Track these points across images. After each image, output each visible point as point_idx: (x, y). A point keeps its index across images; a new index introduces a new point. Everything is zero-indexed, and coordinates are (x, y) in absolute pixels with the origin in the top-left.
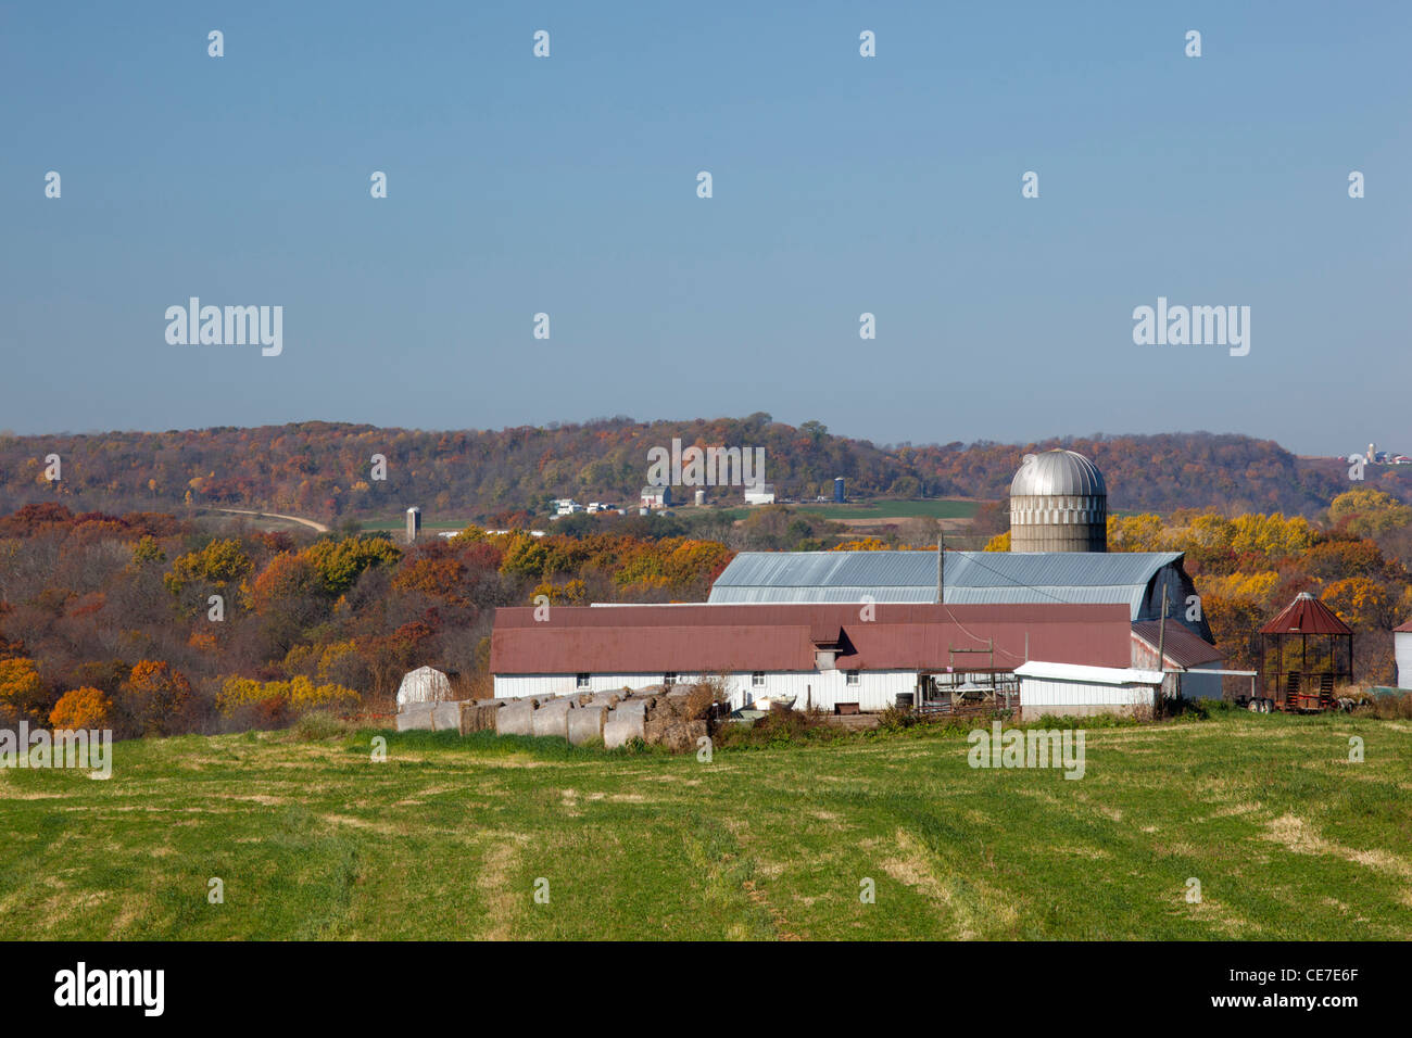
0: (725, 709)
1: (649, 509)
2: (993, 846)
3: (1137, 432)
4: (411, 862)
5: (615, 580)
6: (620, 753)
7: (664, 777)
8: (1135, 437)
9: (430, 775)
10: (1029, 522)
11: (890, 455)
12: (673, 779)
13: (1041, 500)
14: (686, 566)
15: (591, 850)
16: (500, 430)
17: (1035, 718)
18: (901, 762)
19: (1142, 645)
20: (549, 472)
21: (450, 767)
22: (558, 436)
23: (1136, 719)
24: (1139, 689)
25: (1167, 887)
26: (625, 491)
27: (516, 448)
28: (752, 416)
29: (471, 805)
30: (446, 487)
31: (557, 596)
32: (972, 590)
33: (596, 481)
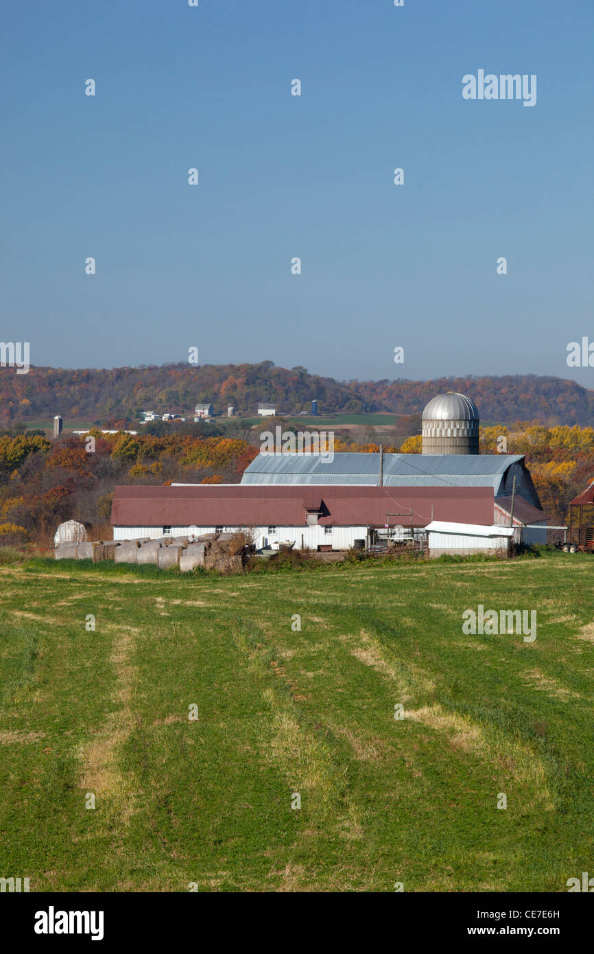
0: (252, 548)
1: (200, 418)
2: (418, 641)
3: (493, 374)
4: (70, 645)
5: (180, 463)
6: (189, 575)
7: (216, 590)
8: (491, 377)
9: (76, 587)
10: (433, 436)
11: (345, 387)
12: (222, 591)
13: (440, 423)
14: (223, 455)
15: (177, 640)
16: (111, 369)
17: (437, 556)
18: (358, 582)
19: (500, 511)
20: (140, 394)
21: (88, 582)
22: (146, 373)
23: (496, 557)
24: (498, 539)
25: (523, 668)
26: (186, 407)
27: (119, 380)
28: (263, 362)
29: (100, 606)
30: (77, 403)
31: (146, 472)
32: (399, 476)
33: (168, 400)
